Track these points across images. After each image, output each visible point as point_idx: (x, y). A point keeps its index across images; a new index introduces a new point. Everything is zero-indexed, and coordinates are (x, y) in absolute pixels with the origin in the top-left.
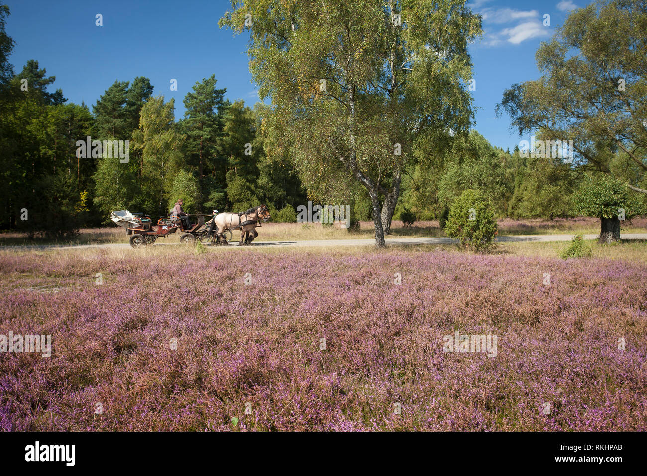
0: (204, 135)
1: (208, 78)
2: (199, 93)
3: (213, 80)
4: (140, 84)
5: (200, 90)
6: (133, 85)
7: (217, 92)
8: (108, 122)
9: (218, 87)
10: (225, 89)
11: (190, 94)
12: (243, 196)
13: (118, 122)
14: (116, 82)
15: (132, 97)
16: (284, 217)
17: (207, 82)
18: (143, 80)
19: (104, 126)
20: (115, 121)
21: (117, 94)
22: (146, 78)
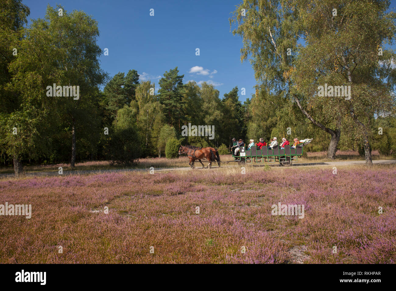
0: (172, 103)
1: (173, 69)
2: (168, 78)
3: (176, 70)
4: (133, 74)
5: (168, 76)
6: (128, 75)
7: (178, 77)
8: (114, 97)
9: (179, 74)
10: (183, 76)
11: (163, 79)
12: (196, 139)
13: (121, 97)
14: (119, 73)
15: (128, 82)
16: (222, 152)
17: (173, 72)
18: (134, 72)
19: (112, 99)
20: (118, 96)
21: (120, 80)
22: (136, 70)
